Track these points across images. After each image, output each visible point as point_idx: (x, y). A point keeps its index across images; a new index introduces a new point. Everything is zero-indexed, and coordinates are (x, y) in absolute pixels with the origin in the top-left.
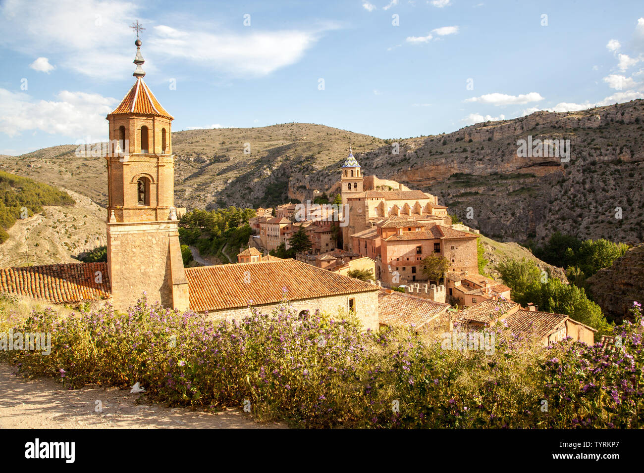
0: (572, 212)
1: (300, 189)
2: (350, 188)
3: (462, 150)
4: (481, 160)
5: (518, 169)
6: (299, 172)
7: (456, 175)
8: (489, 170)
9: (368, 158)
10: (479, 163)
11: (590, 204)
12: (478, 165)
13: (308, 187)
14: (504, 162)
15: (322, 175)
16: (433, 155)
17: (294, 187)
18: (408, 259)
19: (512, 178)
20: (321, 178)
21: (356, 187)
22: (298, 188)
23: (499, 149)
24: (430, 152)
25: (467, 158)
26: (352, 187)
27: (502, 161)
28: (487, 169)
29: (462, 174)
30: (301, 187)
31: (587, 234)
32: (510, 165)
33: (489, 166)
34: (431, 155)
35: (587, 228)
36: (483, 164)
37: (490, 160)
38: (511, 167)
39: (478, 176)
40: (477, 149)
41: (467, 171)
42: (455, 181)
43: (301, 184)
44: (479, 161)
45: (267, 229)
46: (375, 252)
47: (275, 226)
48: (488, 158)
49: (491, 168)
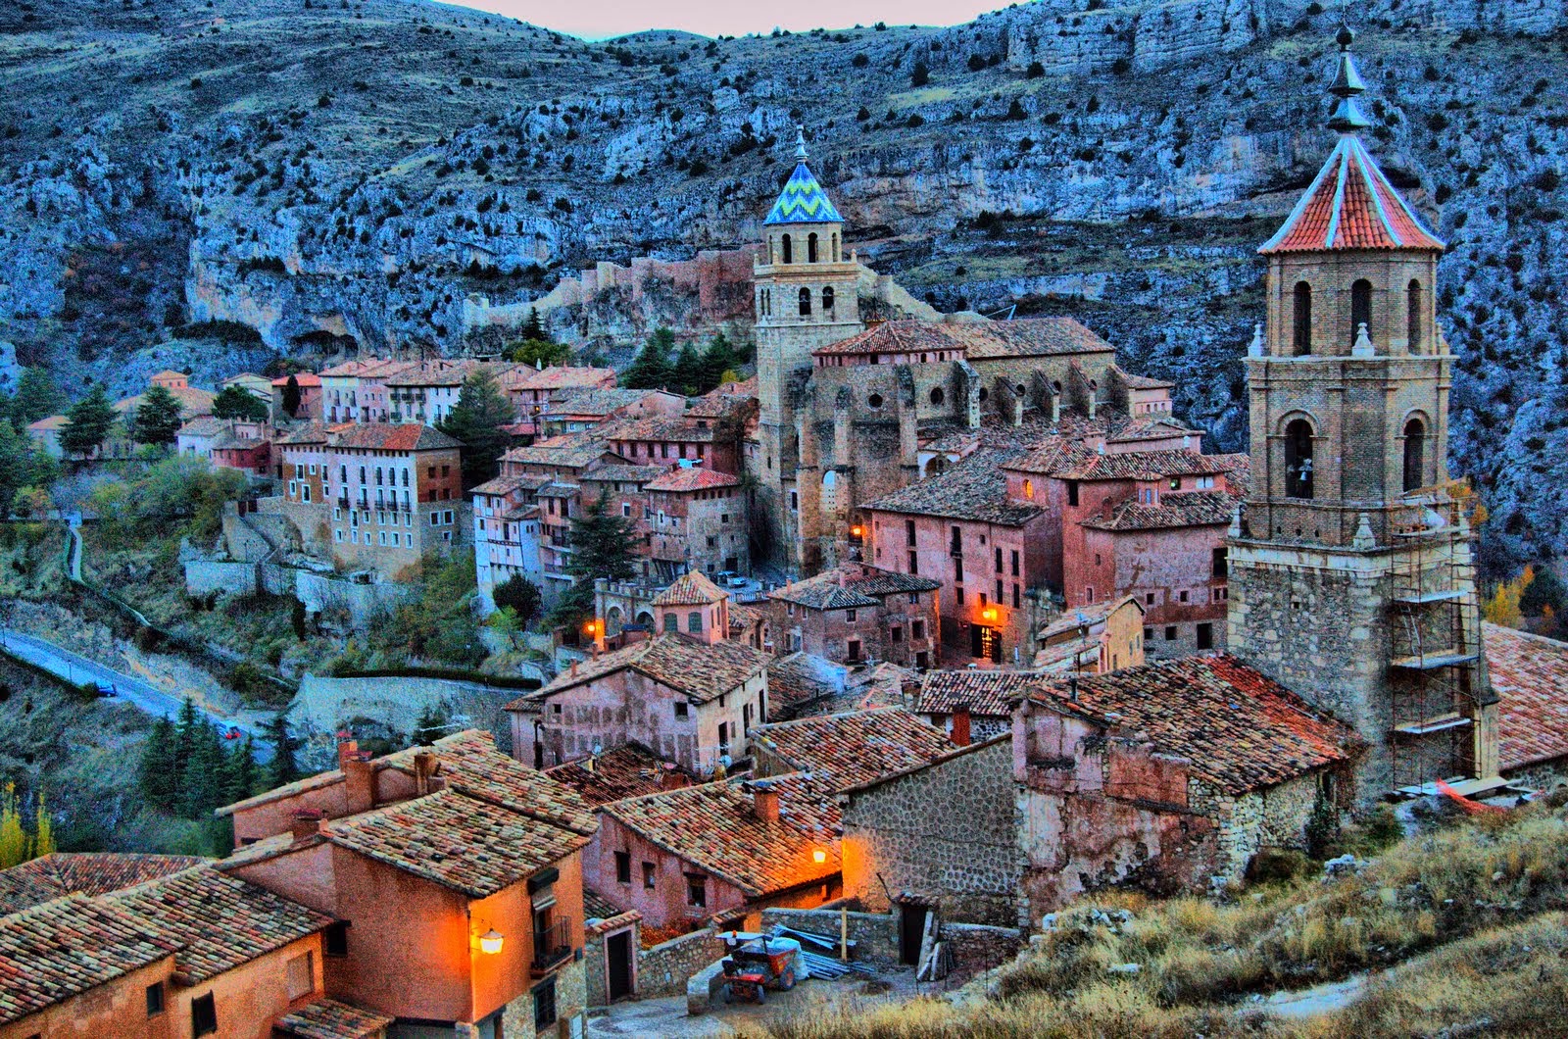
0: (1473, 382)
1: (252, 276)
2: (805, 309)
3: (1004, 111)
4: (1088, 155)
5: (1242, 197)
6: (239, 191)
7: (986, 220)
8: (1123, 202)
10: (1081, 171)
11: (1541, 347)
13: (294, 264)
14: (1187, 165)
15: (364, 210)
17: (221, 264)
18: (1184, 596)
19: (1220, 235)
20: (360, 225)
21: (828, 302)
22: (244, 269)
23: (1164, 113)
24: (863, 115)
25: (1027, 144)
26: (816, 304)
27: (1179, 163)
28: (1113, 195)
29: (1008, 216)
30: (257, 264)
31: (1536, 469)
32: (1209, 180)
33: (1123, 184)
34: (866, 129)
35: (1535, 445)
36: (1097, 172)
37: (1125, 157)
38: (1214, 189)
39: (1077, 225)
40: (1071, 106)
41: (1024, 202)
42: (979, 244)
43: (257, 251)
44: (1079, 163)
45: (335, 474)
46: (1016, 572)
47: (385, 463)
48: (1118, 147)
49: (1131, 190)
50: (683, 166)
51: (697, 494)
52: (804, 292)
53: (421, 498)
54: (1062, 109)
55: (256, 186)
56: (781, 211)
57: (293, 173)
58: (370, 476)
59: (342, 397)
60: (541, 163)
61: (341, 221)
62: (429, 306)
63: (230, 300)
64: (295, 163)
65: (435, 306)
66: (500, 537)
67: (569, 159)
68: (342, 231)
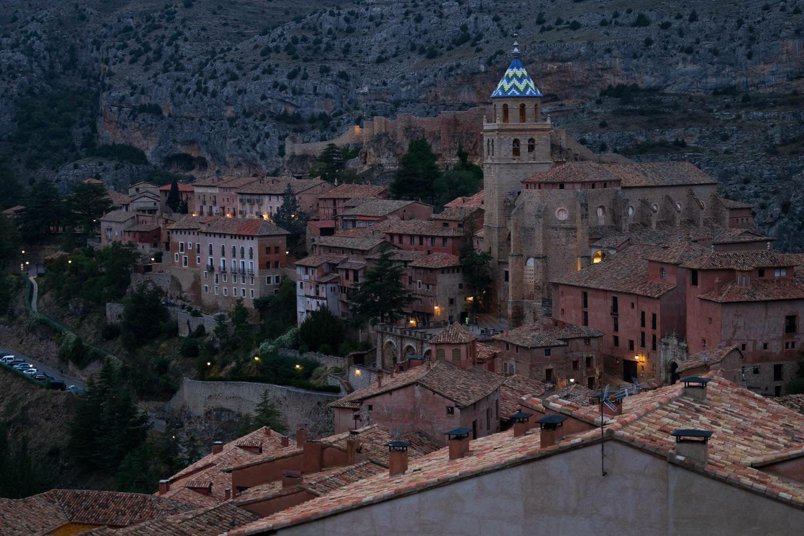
1: (141, 116)
2: (516, 152)
3: (633, 18)
4: (689, 51)
5: (791, 79)
6: (132, 62)
7: (618, 92)
8: (712, 81)
9: (350, 31)
10: (684, 60)
12: (681, 65)
13: (167, 109)
14: (755, 58)
15: (213, 77)
16: (550, 28)
17: (120, 108)
18: (765, 346)
19: (776, 104)
21: (531, 148)
22: (135, 112)
23: (740, 23)
24: (540, 21)
25: (648, 42)
26: (524, 149)
27: (749, 56)
28: (706, 76)
29: (635, 88)
30: (143, 109)
32: (769, 68)
33: (712, 69)
34: (543, 30)
36: (694, 62)
37: (715, 52)
38: (773, 73)
39: (680, 96)
40: (679, 17)
41: (648, 80)
43: (145, 100)
44: (683, 55)
45: (205, 250)
46: (654, 327)
47: (238, 243)
48: (708, 45)
49: (717, 74)
50: (422, 51)
51: (443, 270)
52: (516, 142)
53: (261, 267)
54: (672, 19)
55: (143, 58)
56: (502, 88)
57: (168, 51)
58: (228, 252)
59: (207, 199)
60: (329, 48)
61: (198, 83)
62: (254, 139)
63: (125, 133)
64: (169, 44)
65: (259, 140)
66: (312, 293)
67: (348, 46)
68: (199, 89)
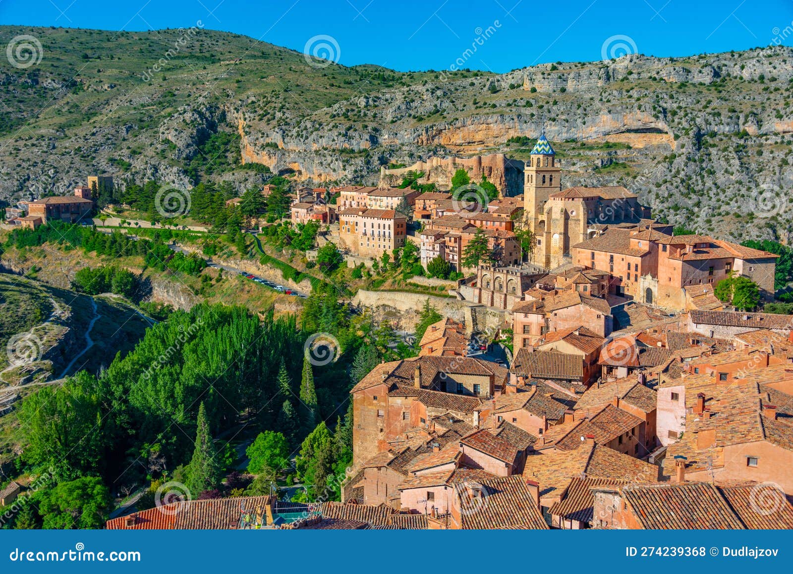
0: (687, 200)
1: (267, 149)
3: (524, 103)
4: (554, 120)
5: (605, 135)
6: (261, 120)
7: (518, 140)
8: (565, 136)
9: (375, 106)
10: (551, 124)
11: (710, 189)
12: (549, 127)
13: (281, 145)
14: (587, 124)
15: (305, 129)
16: (480, 107)
17: (255, 145)
19: (598, 148)
23: (579, 106)
24: (475, 103)
25: (532, 115)
27: (584, 123)
28: (561, 133)
29: (525, 139)
30: (268, 145)
31: (709, 229)
32: (594, 129)
33: (565, 130)
34: (477, 108)
35: (709, 221)
36: (556, 125)
37: (566, 121)
38: (596, 132)
40: (548, 103)
42: (516, 148)
43: (269, 140)
44: (551, 122)
45: (361, 225)
46: (636, 270)
47: (382, 222)
48: (563, 117)
49: (567, 132)
50: (415, 117)
52: (544, 176)
53: (395, 234)
54: (544, 104)
55: (266, 118)
56: (537, 150)
57: (279, 115)
58: (382, 227)
59: (349, 198)
60: (365, 115)
61: (298, 132)
62: (329, 162)
63: (258, 157)
64: (280, 111)
65: (332, 162)
66: (431, 248)
67: (376, 114)
68: (298, 135)
